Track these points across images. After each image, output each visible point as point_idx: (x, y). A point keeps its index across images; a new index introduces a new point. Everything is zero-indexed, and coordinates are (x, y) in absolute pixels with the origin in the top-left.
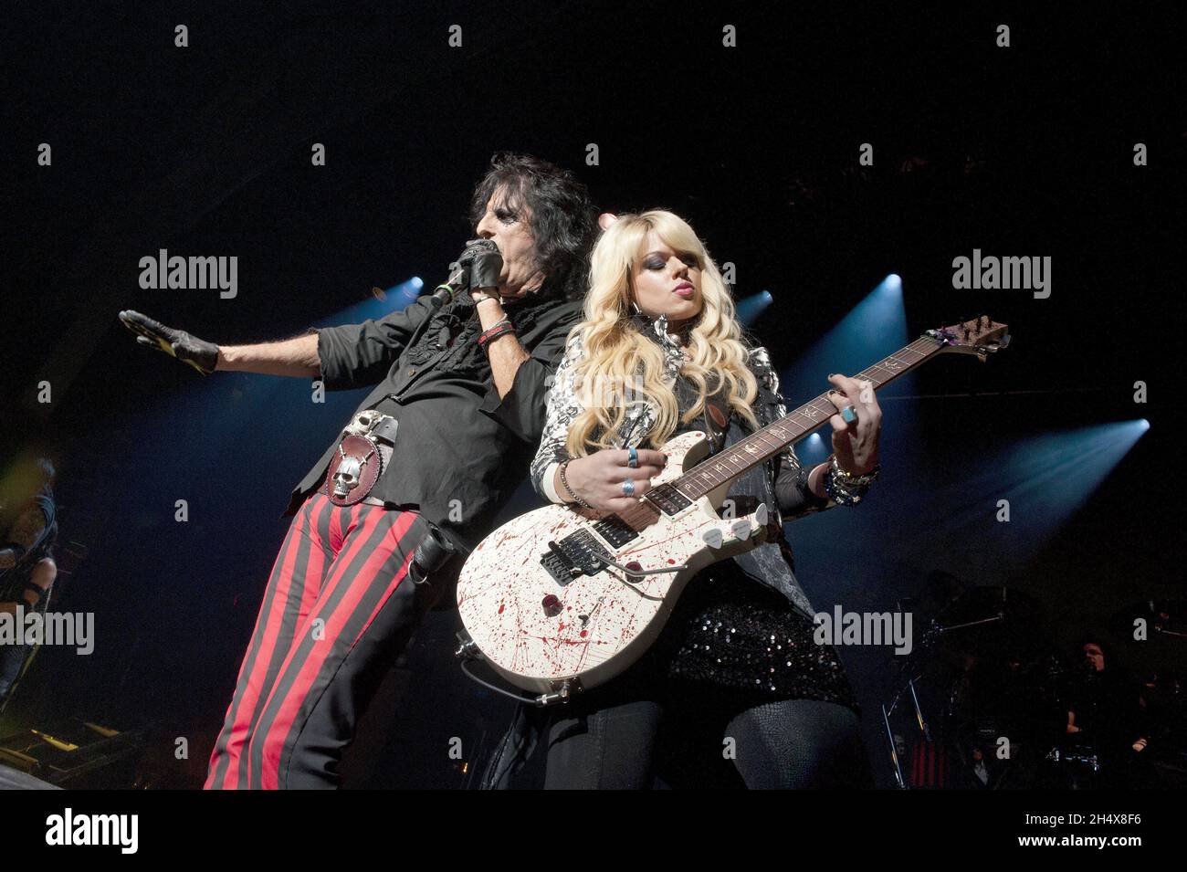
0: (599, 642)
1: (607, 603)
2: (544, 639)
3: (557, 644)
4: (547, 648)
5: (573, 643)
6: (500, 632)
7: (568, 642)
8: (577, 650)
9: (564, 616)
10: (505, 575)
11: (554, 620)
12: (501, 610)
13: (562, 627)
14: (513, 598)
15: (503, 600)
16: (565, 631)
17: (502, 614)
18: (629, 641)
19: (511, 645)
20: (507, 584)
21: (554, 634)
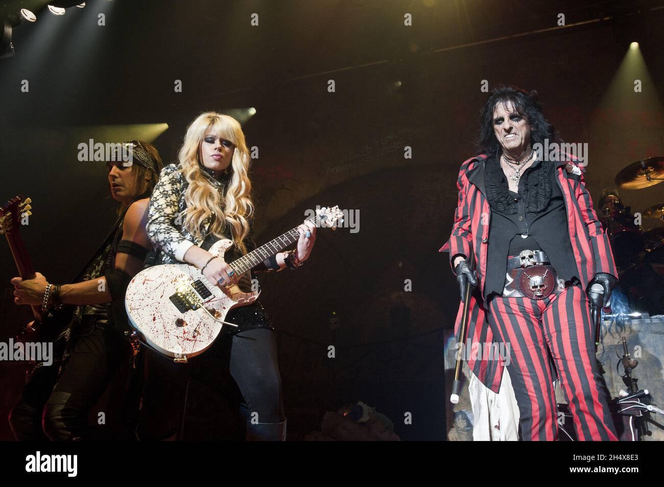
0: (200, 341)
1: (202, 324)
2: (177, 337)
3: (183, 340)
4: (179, 340)
5: (190, 340)
6: (155, 330)
7: (188, 339)
8: (192, 343)
9: (185, 328)
10: (153, 301)
11: (181, 329)
12: (154, 319)
13: (185, 333)
14: (159, 314)
15: (154, 315)
16: (186, 334)
17: (155, 321)
18: (211, 341)
19: (161, 337)
20: (155, 307)
21: (182, 335)
